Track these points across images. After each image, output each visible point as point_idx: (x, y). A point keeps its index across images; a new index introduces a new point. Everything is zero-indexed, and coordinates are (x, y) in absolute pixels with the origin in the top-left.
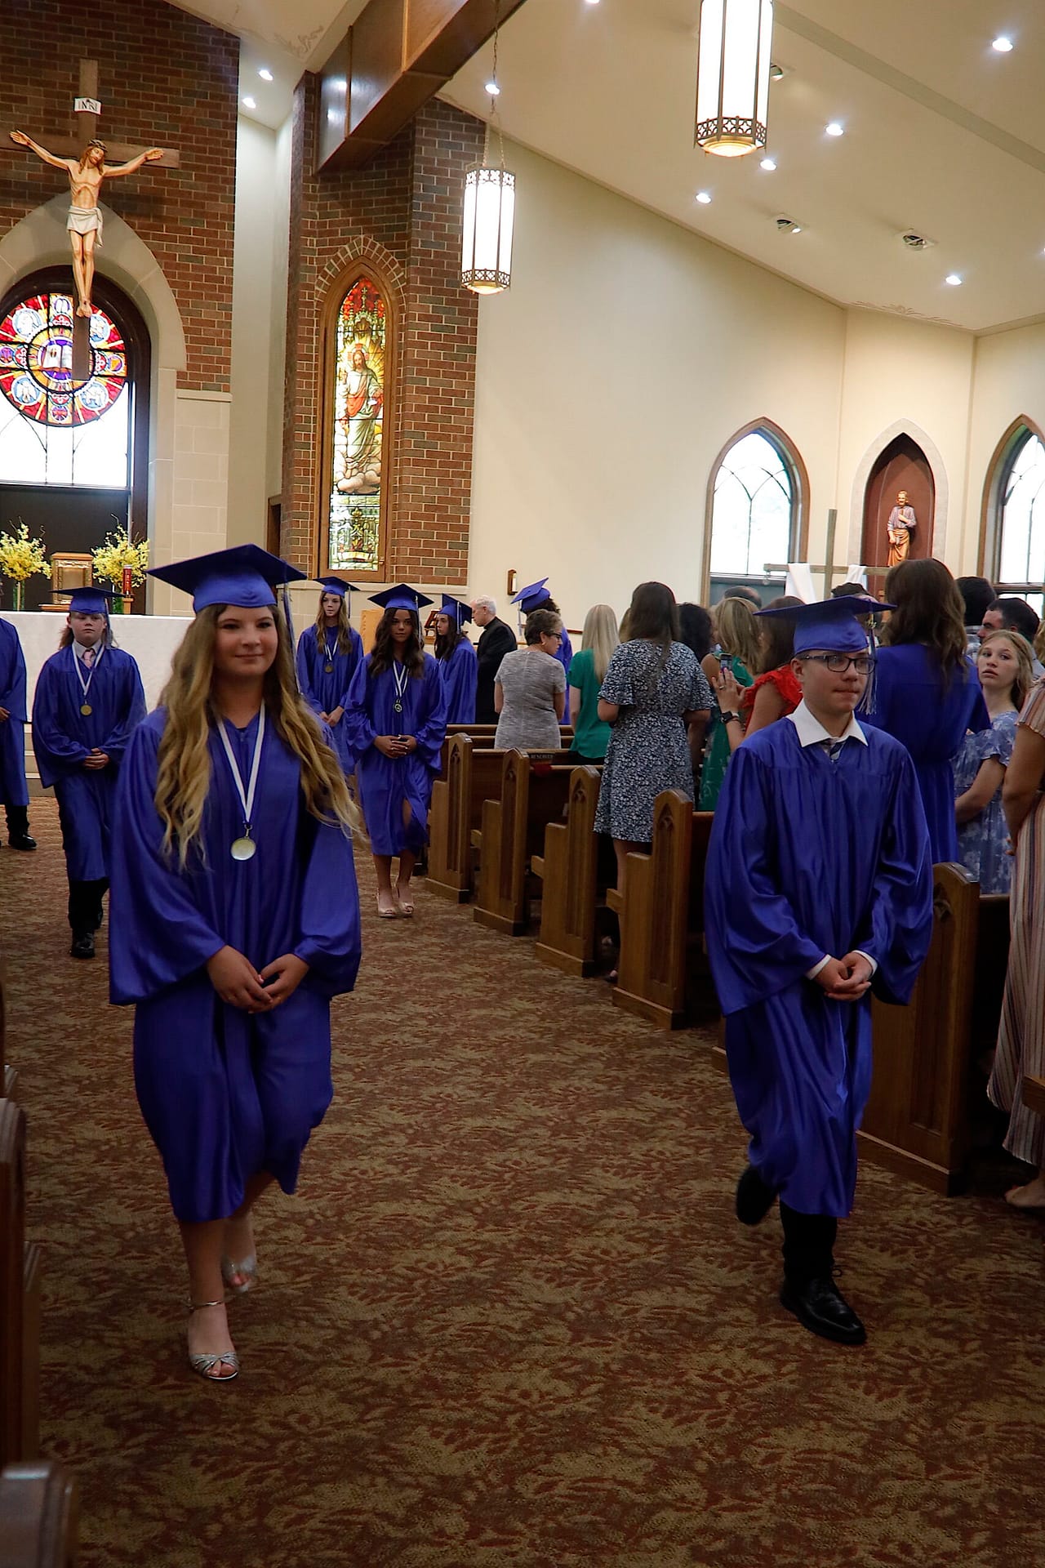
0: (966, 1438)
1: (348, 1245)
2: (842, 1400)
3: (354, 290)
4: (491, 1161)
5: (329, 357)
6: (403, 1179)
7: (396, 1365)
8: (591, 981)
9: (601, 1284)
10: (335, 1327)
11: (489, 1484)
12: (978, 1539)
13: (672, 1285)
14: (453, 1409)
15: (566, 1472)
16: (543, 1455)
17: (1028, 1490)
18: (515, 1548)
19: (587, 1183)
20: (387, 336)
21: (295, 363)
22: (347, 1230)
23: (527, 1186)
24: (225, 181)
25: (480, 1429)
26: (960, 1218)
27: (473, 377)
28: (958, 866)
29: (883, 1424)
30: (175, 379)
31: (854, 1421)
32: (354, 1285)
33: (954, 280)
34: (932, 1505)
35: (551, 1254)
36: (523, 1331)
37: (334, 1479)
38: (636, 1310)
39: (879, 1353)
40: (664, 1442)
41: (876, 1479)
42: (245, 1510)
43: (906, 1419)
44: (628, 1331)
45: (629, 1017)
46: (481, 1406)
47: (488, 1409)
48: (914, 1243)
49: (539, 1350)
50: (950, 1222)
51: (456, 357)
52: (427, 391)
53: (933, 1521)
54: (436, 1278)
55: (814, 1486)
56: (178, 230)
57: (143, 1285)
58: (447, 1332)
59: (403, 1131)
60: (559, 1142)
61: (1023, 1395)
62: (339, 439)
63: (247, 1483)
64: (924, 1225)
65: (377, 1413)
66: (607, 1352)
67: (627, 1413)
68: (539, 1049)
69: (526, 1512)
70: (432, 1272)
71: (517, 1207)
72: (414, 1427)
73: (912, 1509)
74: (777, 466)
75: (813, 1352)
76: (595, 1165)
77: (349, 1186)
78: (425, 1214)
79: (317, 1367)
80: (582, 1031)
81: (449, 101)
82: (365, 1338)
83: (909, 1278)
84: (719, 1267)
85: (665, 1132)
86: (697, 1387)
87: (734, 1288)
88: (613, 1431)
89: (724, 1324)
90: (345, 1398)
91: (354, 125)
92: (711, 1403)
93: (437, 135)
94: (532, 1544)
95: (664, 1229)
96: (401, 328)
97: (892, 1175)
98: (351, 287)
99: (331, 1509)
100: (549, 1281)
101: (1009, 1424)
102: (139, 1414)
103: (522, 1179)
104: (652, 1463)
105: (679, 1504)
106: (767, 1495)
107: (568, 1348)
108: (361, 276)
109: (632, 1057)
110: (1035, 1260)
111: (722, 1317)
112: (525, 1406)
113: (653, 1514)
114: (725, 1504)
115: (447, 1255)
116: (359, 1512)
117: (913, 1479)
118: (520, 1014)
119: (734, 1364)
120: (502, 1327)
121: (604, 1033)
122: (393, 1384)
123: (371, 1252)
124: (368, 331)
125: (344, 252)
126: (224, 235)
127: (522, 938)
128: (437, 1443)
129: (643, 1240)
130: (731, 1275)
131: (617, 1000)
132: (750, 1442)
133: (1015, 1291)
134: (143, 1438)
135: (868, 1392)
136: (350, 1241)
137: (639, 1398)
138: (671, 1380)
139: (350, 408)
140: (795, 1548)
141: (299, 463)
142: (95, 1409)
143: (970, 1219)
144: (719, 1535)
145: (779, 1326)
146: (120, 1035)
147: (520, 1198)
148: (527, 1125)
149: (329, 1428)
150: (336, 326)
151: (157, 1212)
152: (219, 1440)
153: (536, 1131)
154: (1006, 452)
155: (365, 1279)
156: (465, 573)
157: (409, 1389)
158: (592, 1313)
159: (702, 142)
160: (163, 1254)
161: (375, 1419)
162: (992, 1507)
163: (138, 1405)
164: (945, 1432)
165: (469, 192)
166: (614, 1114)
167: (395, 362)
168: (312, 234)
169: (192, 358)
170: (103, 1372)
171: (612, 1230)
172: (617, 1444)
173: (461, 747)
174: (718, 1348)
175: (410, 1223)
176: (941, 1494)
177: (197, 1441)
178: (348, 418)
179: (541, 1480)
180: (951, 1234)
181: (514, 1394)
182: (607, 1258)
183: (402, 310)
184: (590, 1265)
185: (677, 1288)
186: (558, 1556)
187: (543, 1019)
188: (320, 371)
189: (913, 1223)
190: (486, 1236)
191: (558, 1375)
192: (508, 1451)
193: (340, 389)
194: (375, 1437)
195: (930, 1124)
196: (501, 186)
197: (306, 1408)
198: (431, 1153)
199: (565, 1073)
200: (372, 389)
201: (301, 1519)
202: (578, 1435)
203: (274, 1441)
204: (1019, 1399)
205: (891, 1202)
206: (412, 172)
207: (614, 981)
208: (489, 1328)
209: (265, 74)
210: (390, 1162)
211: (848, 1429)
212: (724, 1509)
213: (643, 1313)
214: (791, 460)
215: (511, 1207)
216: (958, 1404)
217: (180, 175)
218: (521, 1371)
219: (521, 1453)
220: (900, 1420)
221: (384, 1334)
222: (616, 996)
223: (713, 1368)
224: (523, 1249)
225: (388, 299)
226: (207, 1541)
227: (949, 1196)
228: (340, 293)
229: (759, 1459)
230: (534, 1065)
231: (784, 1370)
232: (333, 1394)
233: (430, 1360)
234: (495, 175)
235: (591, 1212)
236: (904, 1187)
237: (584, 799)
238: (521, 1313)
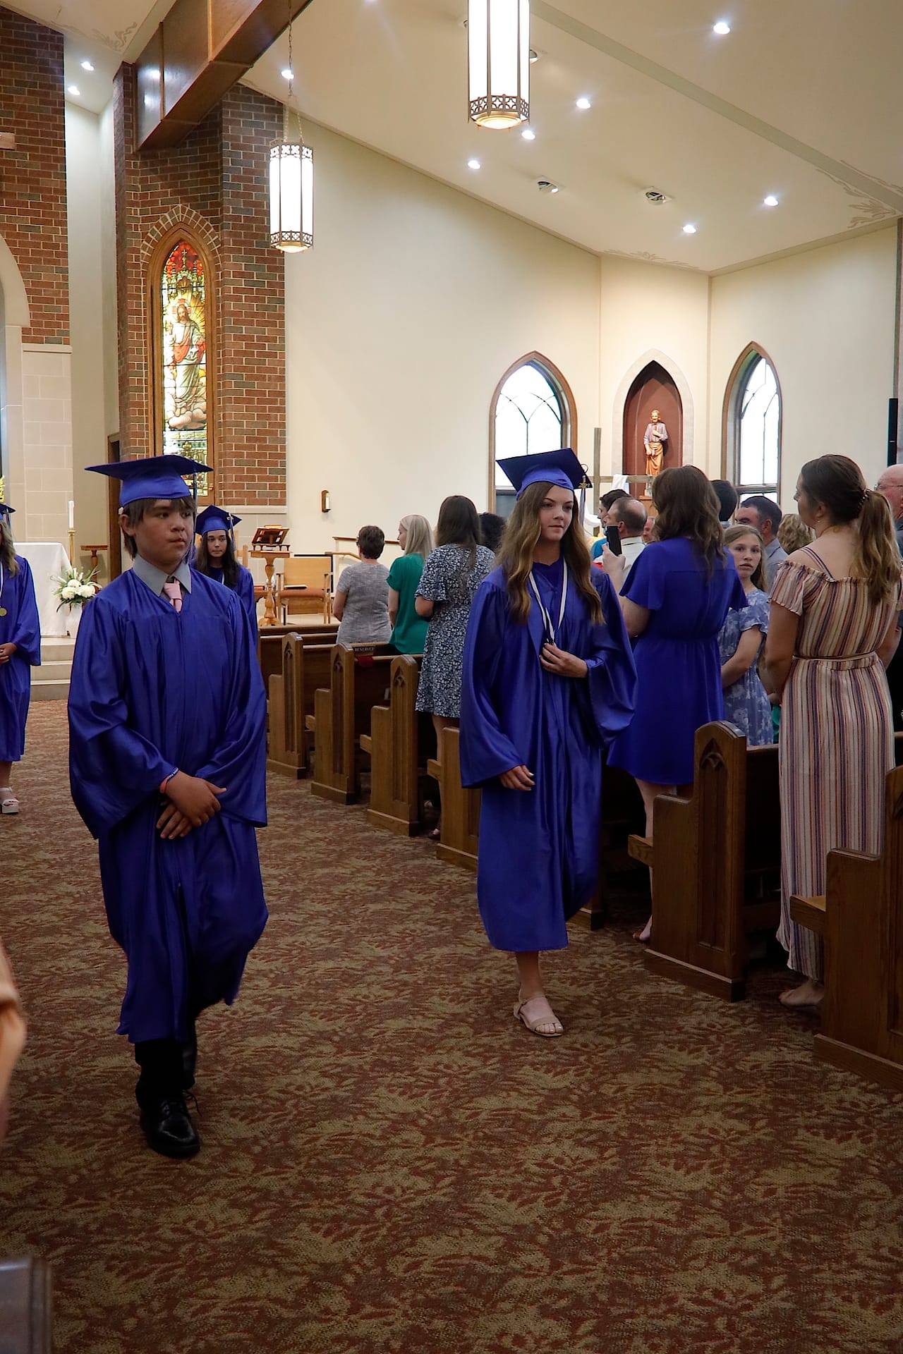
0: (761, 1200)
1: (226, 1075)
2: (657, 1175)
3: (175, 253)
4: (344, 996)
5: (156, 311)
6: (269, 1016)
7: (276, 1173)
8: (417, 839)
9: (446, 1094)
10: (221, 1145)
11: (364, 1267)
12: (777, 1282)
13: (506, 1091)
14: (329, 1207)
15: (429, 1252)
16: (408, 1240)
17: (815, 1238)
18: (391, 1318)
19: (427, 1009)
20: (206, 291)
21: (126, 318)
22: (225, 1062)
23: (377, 1015)
24: (56, 159)
25: (354, 1222)
26: (743, 1019)
27: (282, 325)
28: (726, 723)
29: (692, 1193)
30: (21, 335)
31: (668, 1193)
32: (235, 1108)
33: (689, 229)
34: (737, 1257)
35: (401, 1072)
36: (382, 1138)
37: (231, 1272)
38: (478, 1114)
39: (684, 1135)
40: (509, 1221)
41: (689, 1239)
42: (156, 1304)
43: (711, 1188)
44: (472, 1131)
45: (452, 868)
46: (352, 1202)
47: (359, 1205)
48: (706, 1042)
49: (398, 1153)
50: (733, 1023)
51: (267, 308)
52: (242, 338)
53: (738, 1269)
54: (304, 1098)
55: (639, 1249)
56: (17, 204)
57: (50, 1121)
58: (318, 1143)
59: (265, 976)
60: (400, 977)
61: (806, 1161)
62: (168, 382)
63: (156, 1282)
64: (714, 1027)
65: (264, 1214)
66: (456, 1150)
67: (477, 1199)
68: (376, 899)
69: (398, 1288)
70: (301, 1093)
71: (370, 1033)
72: (296, 1225)
73: (720, 1261)
74: (549, 392)
75: (630, 1138)
76: (433, 995)
77: (223, 1025)
78: (290, 1045)
79: (208, 1179)
80: (412, 882)
81: (250, 86)
82: (249, 1153)
83: (704, 1071)
84: (545, 1072)
85: (490, 963)
86: (534, 1174)
87: (559, 1090)
88: (466, 1215)
89: (553, 1120)
90: (234, 1204)
91: (169, 109)
92: (547, 1186)
93: (241, 115)
94: (405, 1314)
95: (496, 1045)
96: (218, 284)
97: (684, 987)
98: (172, 250)
99: (230, 1298)
100: (401, 1094)
101: (794, 1186)
102: (55, 1231)
103: (372, 1010)
104: (502, 1240)
105: (527, 1272)
106: (599, 1259)
107: (423, 1149)
108: (181, 240)
109: (457, 901)
110: (807, 1050)
111: (550, 1114)
112: (390, 1201)
113: (506, 1281)
114: (565, 1269)
115: (312, 1078)
116: (255, 1299)
117: (719, 1236)
118: (358, 871)
119: (564, 1153)
120: (365, 1135)
121: (432, 882)
122: (275, 1189)
123: (247, 1079)
124: (189, 287)
125: (165, 219)
126: (57, 207)
127: (355, 806)
128: (318, 1237)
129: (479, 1054)
130: (555, 1079)
131: (441, 854)
132: (583, 1216)
133: (794, 1076)
134: (62, 1250)
135: (677, 1168)
136: (227, 1072)
137: (486, 1186)
138: (512, 1169)
139: (177, 355)
140: (626, 1301)
141: (134, 404)
142: (17, 1229)
143: (752, 1019)
144: (562, 1295)
145: (599, 1118)
146: (10, 908)
147: (371, 1027)
148: (372, 964)
149: (223, 1231)
150: (161, 284)
151: (57, 1058)
152: (128, 1248)
153: (380, 969)
154: (741, 373)
155: (243, 1103)
156: (284, 494)
157: (289, 1193)
158: (441, 1119)
159: (475, 117)
160: (65, 1094)
161: (262, 1220)
162: (787, 1255)
163: (54, 1223)
164: (744, 1196)
165: (274, 164)
166: (445, 950)
167: (214, 313)
168: (136, 204)
169: (35, 316)
170: (21, 1197)
171: (452, 1048)
172: (471, 1226)
173: (293, 645)
174: (550, 1140)
175: (278, 1053)
176: (744, 1247)
177: (109, 1249)
178: (175, 364)
179: (409, 1260)
180: (737, 1032)
181: (379, 1191)
182: (449, 1071)
183: (218, 268)
184: (436, 1079)
185: (511, 1093)
186: (429, 1323)
187: (378, 874)
188: (148, 324)
189: (704, 1026)
190: (345, 1060)
191: (416, 1172)
192: (379, 1239)
193: (167, 339)
194: (263, 1235)
195: (714, 943)
196: (301, 158)
197: (201, 1216)
198: (291, 993)
199: (401, 919)
200: (195, 338)
201: (204, 1309)
202: (437, 1221)
203: (176, 1245)
204: (802, 1165)
205: (685, 1010)
206: (221, 148)
207: (437, 838)
208: (354, 1137)
209: (87, 66)
210: (256, 1003)
211: (664, 1199)
212: (565, 1273)
213: (484, 1115)
214: (559, 387)
215: (365, 1034)
216: (752, 1172)
217: (15, 155)
218: (384, 1171)
219: (390, 1240)
220: (705, 1189)
221: (264, 1148)
222: (440, 850)
223: (547, 1157)
224: (377, 1069)
225: (205, 258)
226: (125, 1333)
227: (732, 1002)
228: (163, 255)
229: (591, 1230)
230: (374, 913)
231: (606, 1155)
232: (225, 1202)
233: (305, 1168)
234: (295, 149)
235: (433, 1035)
236: (695, 996)
237: (403, 683)
238: (380, 1123)
